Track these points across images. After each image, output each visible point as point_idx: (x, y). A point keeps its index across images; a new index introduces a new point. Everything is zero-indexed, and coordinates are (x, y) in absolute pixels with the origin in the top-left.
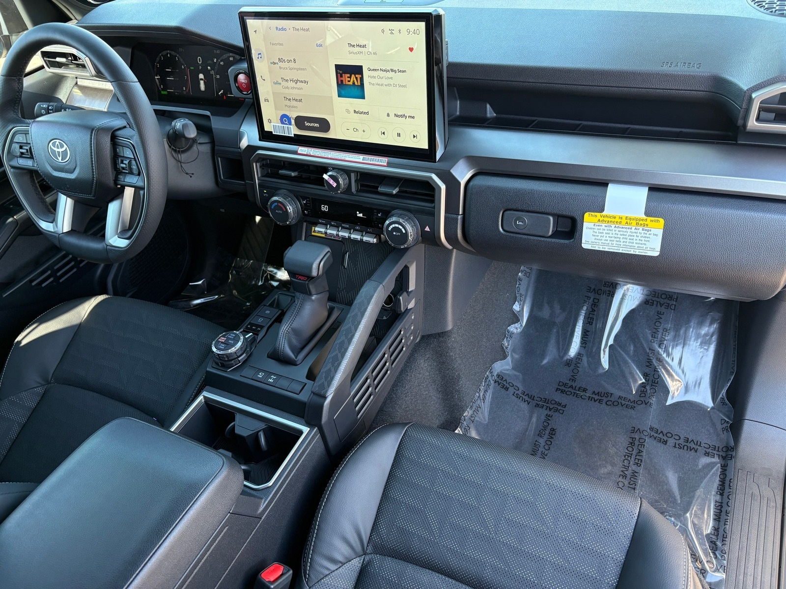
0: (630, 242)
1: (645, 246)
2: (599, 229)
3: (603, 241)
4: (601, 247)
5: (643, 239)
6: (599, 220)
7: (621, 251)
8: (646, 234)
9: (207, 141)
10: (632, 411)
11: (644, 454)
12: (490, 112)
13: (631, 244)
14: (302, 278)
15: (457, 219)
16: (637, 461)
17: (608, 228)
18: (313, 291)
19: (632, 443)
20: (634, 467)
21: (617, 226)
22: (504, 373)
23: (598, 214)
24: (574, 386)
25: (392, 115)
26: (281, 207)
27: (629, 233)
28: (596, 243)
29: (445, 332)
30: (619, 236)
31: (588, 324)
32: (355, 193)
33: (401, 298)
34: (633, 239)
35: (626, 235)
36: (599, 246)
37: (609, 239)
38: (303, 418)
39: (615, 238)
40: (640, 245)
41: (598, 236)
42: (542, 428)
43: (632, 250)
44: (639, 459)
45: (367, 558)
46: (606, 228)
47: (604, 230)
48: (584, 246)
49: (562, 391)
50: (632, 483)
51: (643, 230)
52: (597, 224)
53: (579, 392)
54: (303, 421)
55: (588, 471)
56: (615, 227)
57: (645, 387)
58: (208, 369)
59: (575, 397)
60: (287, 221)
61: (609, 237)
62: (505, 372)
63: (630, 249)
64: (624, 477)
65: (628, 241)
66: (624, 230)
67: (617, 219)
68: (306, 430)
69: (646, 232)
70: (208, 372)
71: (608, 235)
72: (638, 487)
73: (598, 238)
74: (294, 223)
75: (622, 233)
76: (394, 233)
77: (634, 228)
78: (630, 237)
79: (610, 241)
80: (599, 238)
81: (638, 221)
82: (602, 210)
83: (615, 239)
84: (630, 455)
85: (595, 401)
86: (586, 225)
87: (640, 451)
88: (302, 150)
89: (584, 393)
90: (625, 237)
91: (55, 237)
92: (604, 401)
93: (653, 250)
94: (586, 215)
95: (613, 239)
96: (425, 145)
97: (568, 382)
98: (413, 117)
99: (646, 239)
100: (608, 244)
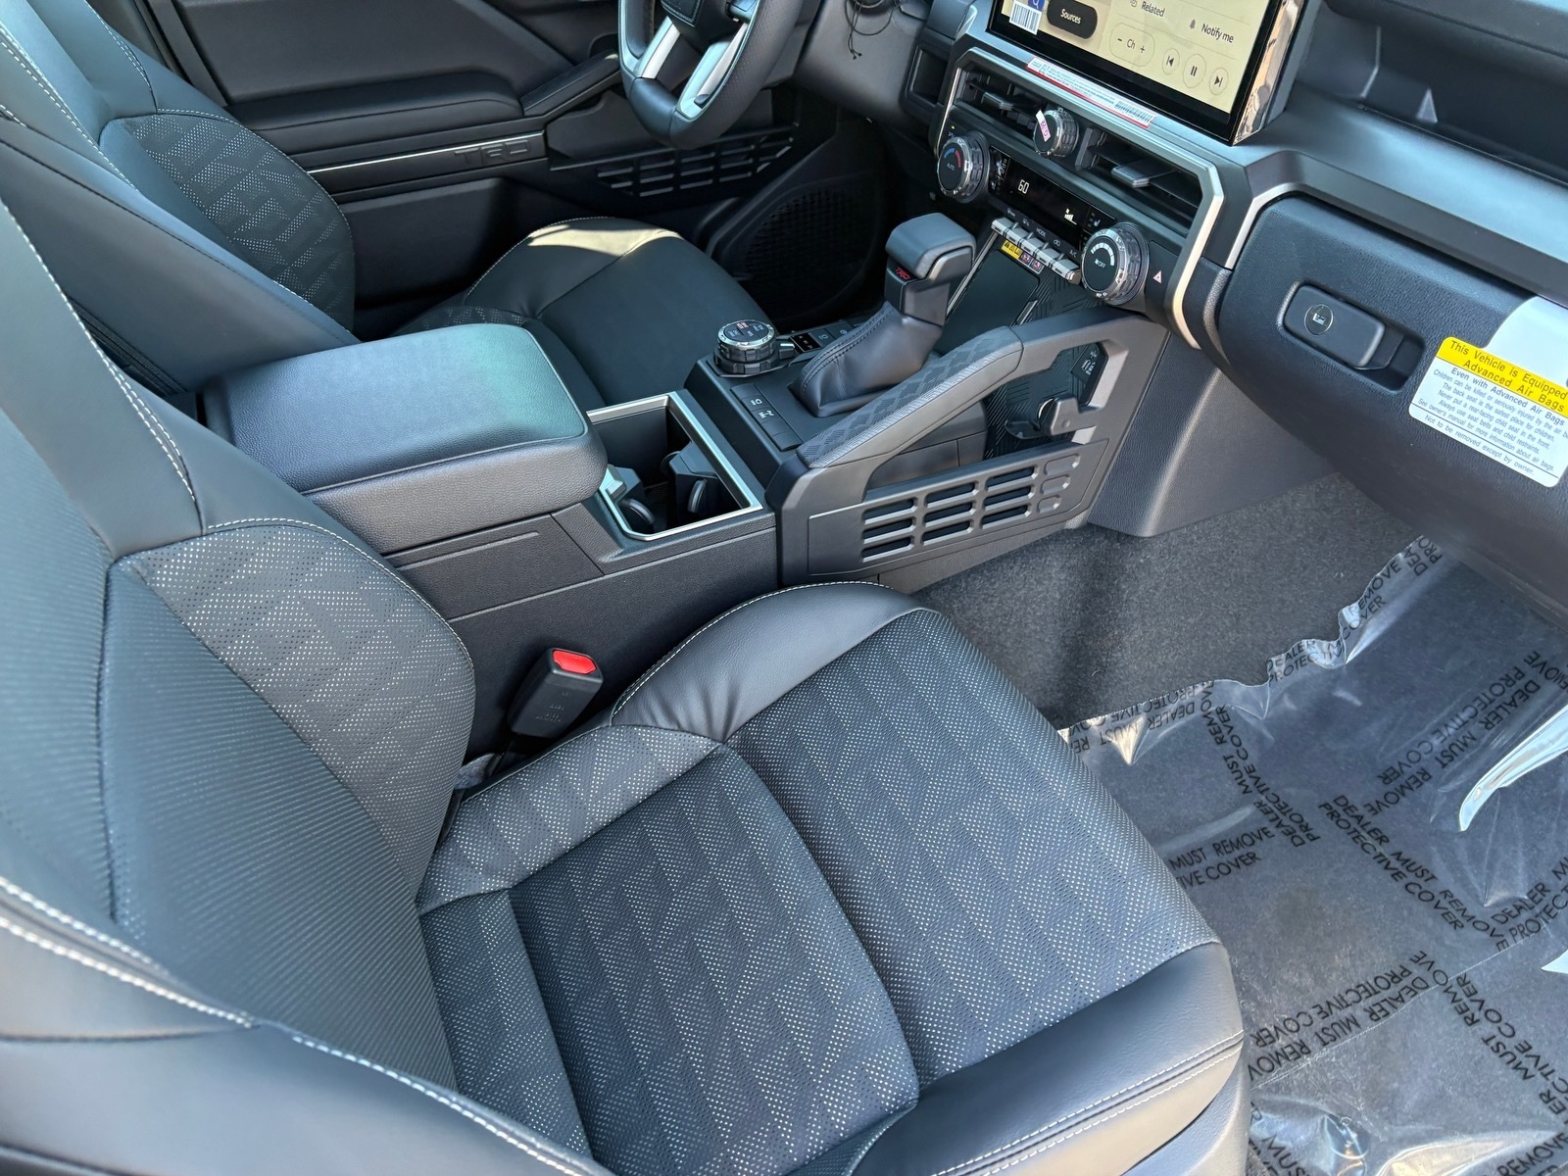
0: (1508, 435)
1: (1534, 455)
2: (1459, 384)
3: (1455, 414)
4: (1445, 424)
5: (1538, 436)
6: (1468, 364)
7: (1479, 449)
8: (1550, 427)
9: (919, 16)
10: (1448, 929)
11: (1404, 1008)
12: (1427, 110)
13: (1507, 440)
14: (902, 273)
15: (1215, 275)
16: (1376, 1009)
17: (1478, 388)
18: (909, 307)
19: (1395, 976)
20: (1360, 1014)
21: (1498, 388)
22: (1238, 716)
23: (1472, 349)
24: (1367, 819)
25: (1199, 25)
26: (957, 159)
27: (1515, 414)
28: (1439, 411)
29: (1133, 537)
30: (1492, 413)
31: (1483, 725)
32: (1078, 169)
33: (1059, 403)
34: (1516, 431)
35: (1506, 416)
36: (1442, 421)
37: (1469, 412)
38: (765, 487)
39: (1483, 414)
40: (1525, 450)
41: (1449, 397)
42: (1234, 841)
43: (1504, 454)
44: (1383, 1009)
45: (723, 749)
46: (1474, 386)
47: (1469, 388)
48: (1414, 411)
49: (1332, 814)
50: (1330, 1032)
51: (1548, 415)
52: (1460, 370)
53: (1366, 836)
54: (763, 491)
55: (1258, 958)
56: (1494, 390)
57: (1519, 909)
58: (699, 362)
59: (1350, 837)
60: (955, 188)
61: (1472, 408)
62: (1243, 715)
63: (1500, 451)
64: (1322, 1015)
65: (1506, 430)
66: (1509, 402)
67: (1506, 375)
68: (756, 505)
69: (1551, 423)
70: (697, 366)
71: (1470, 403)
72: (1334, 1047)
73: (1447, 402)
74: (966, 201)
75: (1500, 408)
76: (1097, 262)
77: (1531, 405)
78: (1513, 424)
79: (1470, 417)
80: (1450, 402)
81: (1545, 393)
82: (1482, 341)
83: (1481, 418)
84: (1372, 991)
85: (1386, 868)
86: (1437, 364)
87: (1400, 999)
88: (1037, 63)
89: (1376, 844)
90: (1503, 419)
91: (629, 78)
92: (1405, 881)
93: (1547, 468)
94: (1448, 342)
95: (1476, 415)
96: (1226, 105)
97: (1360, 808)
98: (1230, 39)
99: (1545, 440)
100: (1463, 423)
